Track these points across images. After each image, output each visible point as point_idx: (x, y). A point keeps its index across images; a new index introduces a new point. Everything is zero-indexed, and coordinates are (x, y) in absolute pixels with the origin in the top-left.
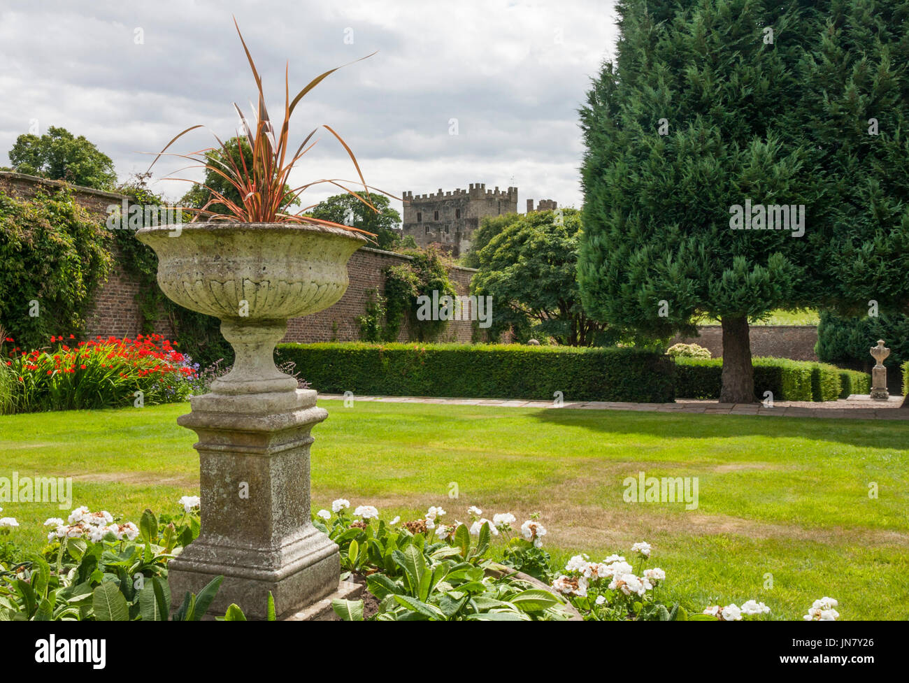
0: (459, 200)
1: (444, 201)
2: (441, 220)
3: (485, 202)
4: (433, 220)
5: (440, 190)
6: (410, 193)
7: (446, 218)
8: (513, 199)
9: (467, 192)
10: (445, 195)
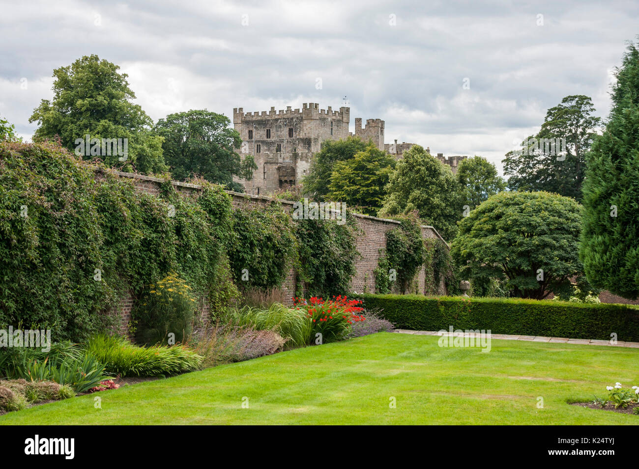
0: (292, 119)
1: (277, 120)
2: (273, 139)
3: (318, 122)
4: (265, 139)
5: (273, 108)
6: (241, 109)
7: (278, 136)
8: (345, 119)
9: (301, 111)
10: (278, 113)
